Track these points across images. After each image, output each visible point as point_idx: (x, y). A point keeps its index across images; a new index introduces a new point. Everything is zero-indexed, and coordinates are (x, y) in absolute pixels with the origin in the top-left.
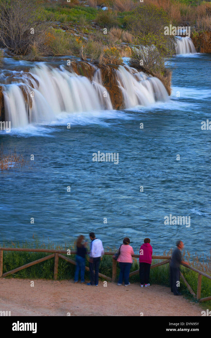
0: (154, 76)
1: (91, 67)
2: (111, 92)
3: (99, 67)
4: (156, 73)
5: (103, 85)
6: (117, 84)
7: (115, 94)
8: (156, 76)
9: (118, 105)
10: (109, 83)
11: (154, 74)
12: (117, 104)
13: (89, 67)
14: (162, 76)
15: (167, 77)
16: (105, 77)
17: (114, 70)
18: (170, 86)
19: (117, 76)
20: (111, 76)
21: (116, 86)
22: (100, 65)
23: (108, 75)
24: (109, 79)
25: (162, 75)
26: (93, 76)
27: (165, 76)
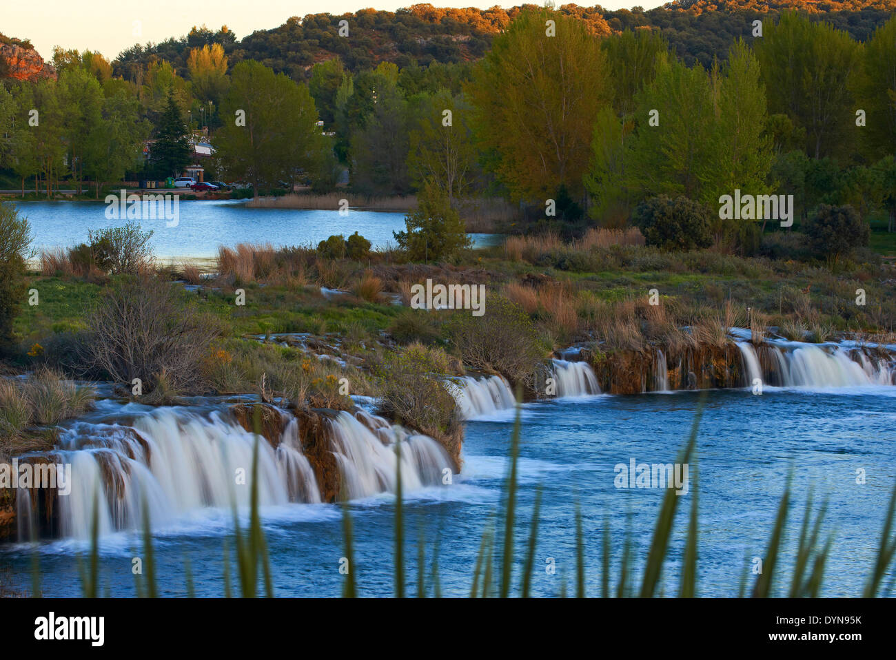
0: (422, 433)
1: (277, 414)
2: (318, 465)
3: (295, 414)
4: (427, 427)
5: (303, 452)
6: (333, 449)
7: (326, 470)
8: (427, 435)
9: (331, 493)
10: (316, 447)
11: (424, 429)
12: (329, 490)
13: (273, 414)
14: (442, 432)
15: (451, 436)
16: (308, 435)
17: (326, 420)
18: (458, 453)
19: (332, 432)
20: (321, 433)
21: (328, 454)
22: (299, 411)
23: (314, 432)
24: (317, 439)
25: (440, 432)
26: (283, 433)
27: (447, 434)
